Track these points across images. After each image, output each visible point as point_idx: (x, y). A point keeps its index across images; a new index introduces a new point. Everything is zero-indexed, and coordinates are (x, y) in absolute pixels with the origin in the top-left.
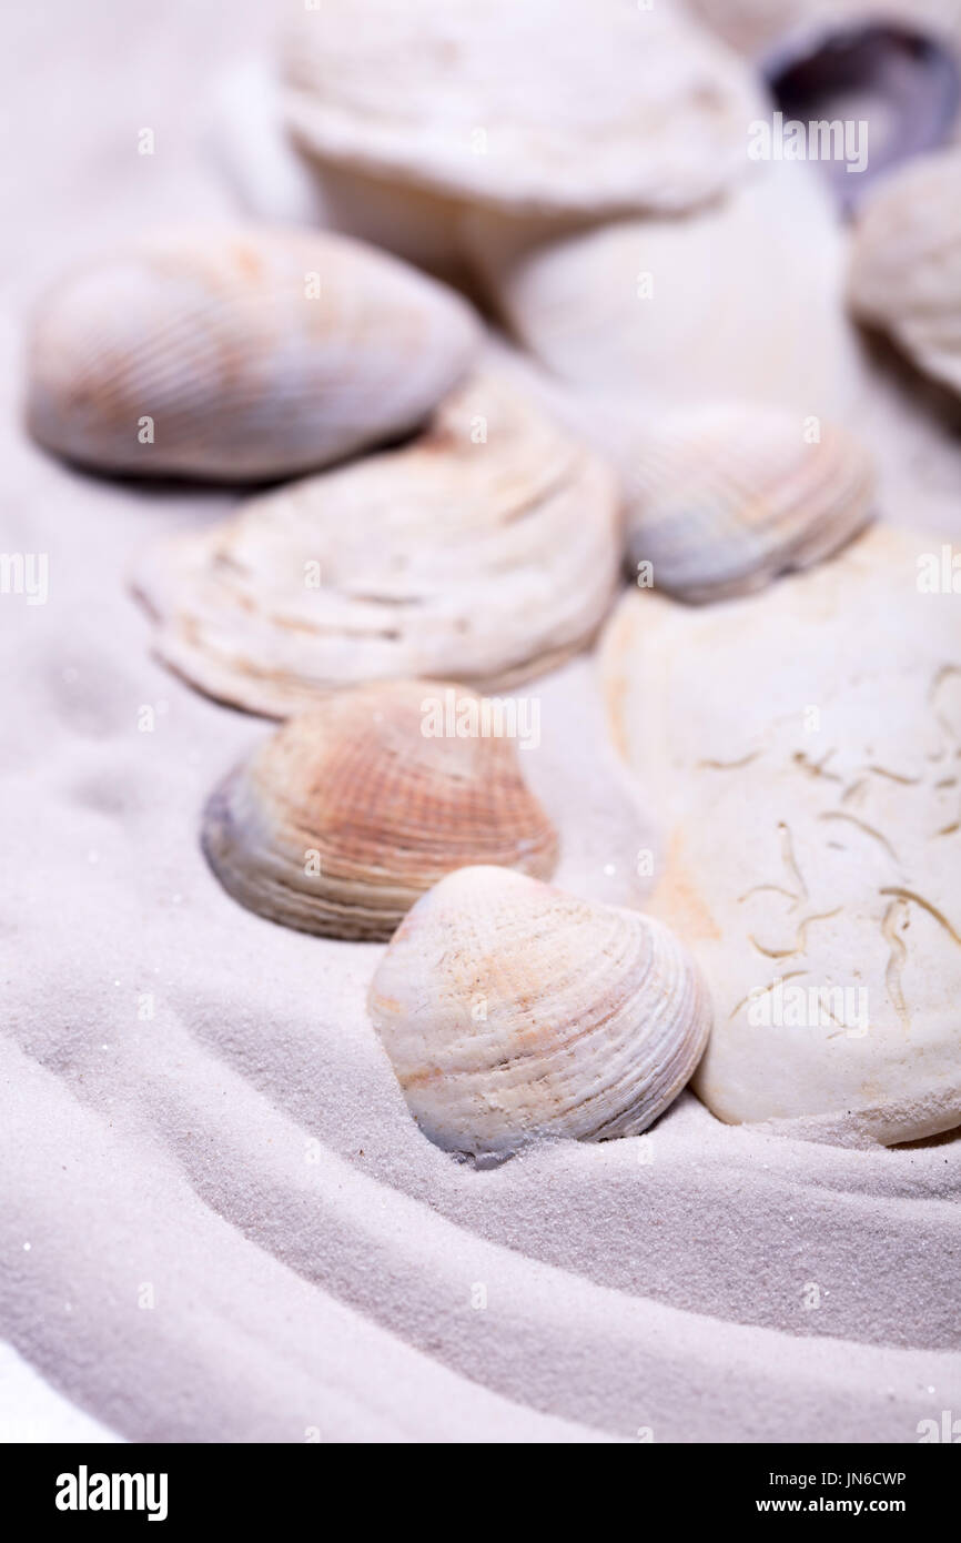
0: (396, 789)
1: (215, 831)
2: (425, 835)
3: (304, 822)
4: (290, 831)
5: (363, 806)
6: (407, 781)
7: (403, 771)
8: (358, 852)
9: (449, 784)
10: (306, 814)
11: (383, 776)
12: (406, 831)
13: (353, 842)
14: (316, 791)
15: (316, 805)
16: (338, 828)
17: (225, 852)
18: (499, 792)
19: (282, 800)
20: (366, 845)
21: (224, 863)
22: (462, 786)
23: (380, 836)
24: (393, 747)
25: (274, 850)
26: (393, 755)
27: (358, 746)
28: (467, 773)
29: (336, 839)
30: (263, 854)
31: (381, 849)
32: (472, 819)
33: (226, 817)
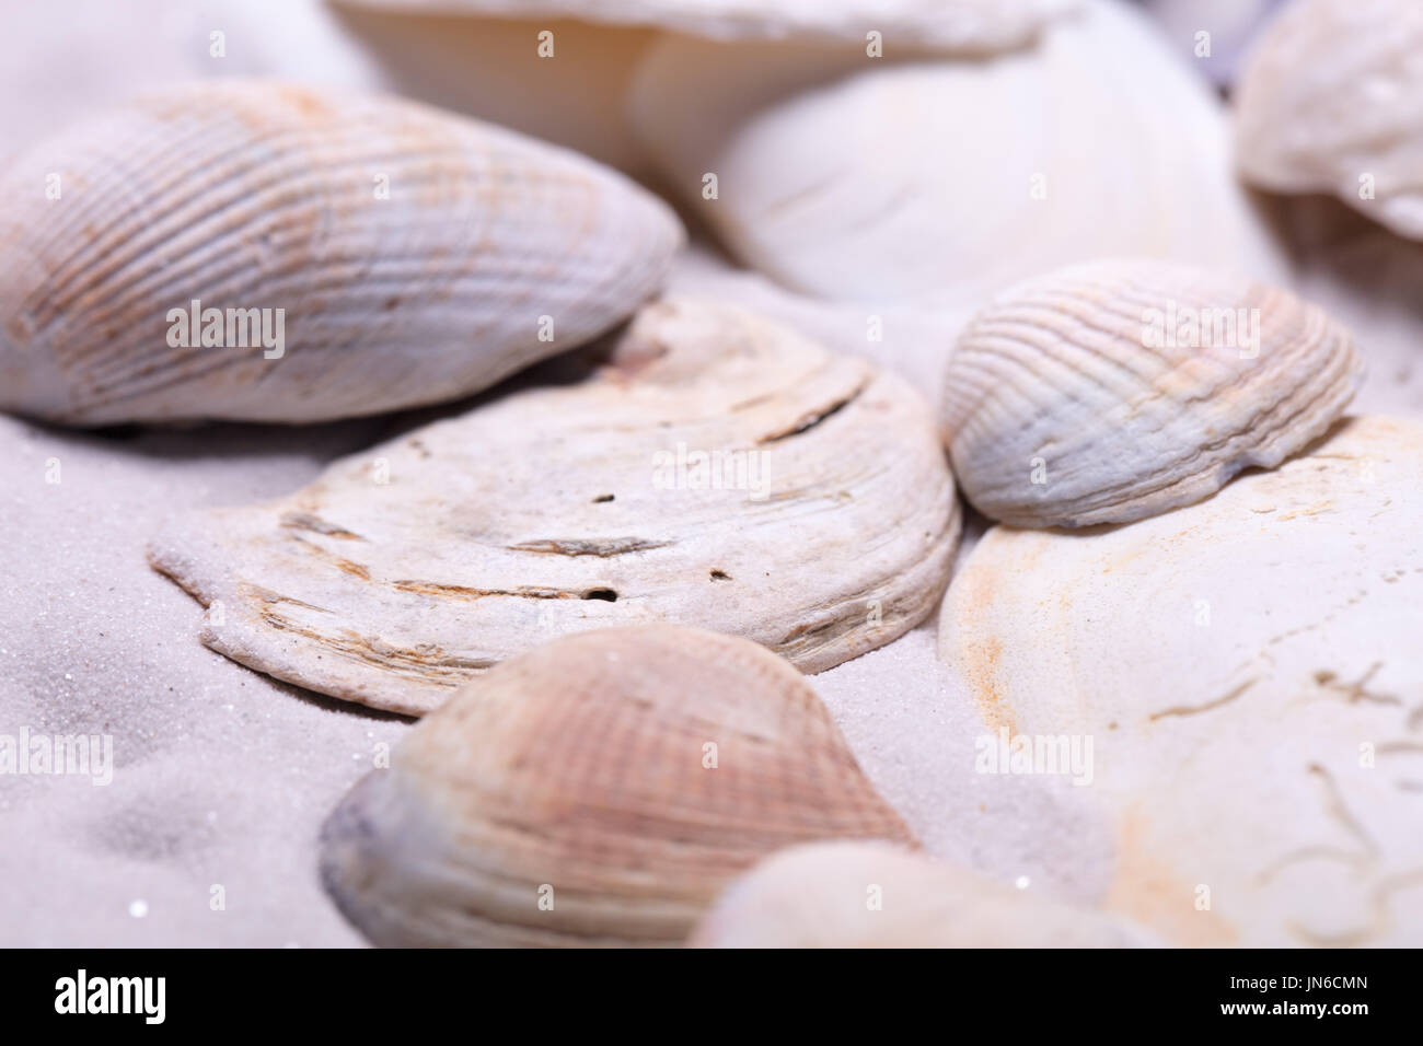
0: (656, 751)
1: (345, 855)
2: (714, 819)
3: (505, 813)
4: (482, 830)
5: (604, 778)
6: (674, 741)
7: (663, 726)
8: (602, 850)
9: (745, 747)
10: (505, 799)
11: (632, 734)
12: (681, 813)
13: (591, 833)
14: (519, 763)
15: (524, 782)
16: (565, 816)
17: (368, 882)
18: (824, 764)
19: (460, 784)
20: (618, 839)
21: (366, 899)
22: (767, 751)
23: (640, 823)
24: (643, 694)
25: (454, 861)
26: (645, 706)
27: (585, 697)
28: (769, 731)
29: (563, 833)
30: (435, 871)
31: (642, 844)
32: (789, 799)
33: (365, 828)
